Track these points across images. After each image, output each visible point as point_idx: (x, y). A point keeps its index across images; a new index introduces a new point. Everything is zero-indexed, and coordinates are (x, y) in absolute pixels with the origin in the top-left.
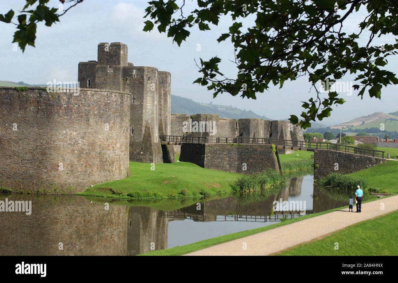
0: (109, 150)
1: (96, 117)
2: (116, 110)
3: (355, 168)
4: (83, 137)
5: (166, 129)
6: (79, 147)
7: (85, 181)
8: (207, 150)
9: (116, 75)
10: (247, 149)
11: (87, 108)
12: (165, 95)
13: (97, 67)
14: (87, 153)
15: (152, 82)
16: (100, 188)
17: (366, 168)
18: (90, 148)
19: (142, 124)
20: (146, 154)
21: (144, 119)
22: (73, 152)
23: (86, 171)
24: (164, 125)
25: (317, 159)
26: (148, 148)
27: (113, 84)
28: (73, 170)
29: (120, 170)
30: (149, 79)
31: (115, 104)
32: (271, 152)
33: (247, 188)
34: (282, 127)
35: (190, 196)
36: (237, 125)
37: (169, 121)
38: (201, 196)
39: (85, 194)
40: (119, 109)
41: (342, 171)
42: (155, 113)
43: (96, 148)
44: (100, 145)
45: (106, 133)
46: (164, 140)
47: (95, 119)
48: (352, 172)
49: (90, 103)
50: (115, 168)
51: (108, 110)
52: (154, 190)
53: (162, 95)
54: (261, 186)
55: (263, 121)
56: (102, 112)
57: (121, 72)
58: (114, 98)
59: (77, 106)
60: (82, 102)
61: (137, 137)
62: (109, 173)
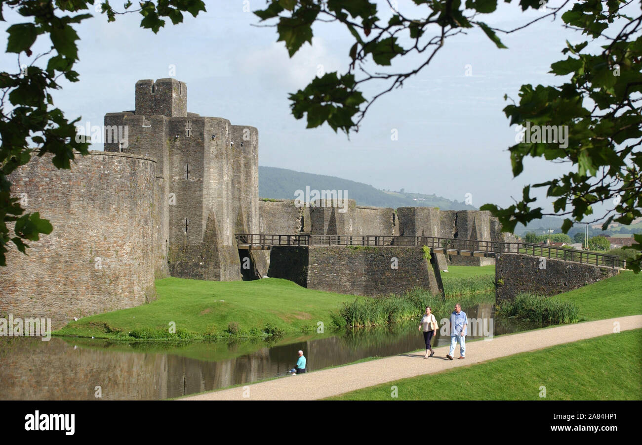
0: (108, 256)
1: (83, 200)
2: (123, 187)
3: (565, 284)
4: (60, 233)
5: (250, 223)
6: (53, 251)
7: (64, 310)
8: (311, 258)
9: (156, 131)
10: (381, 255)
11: (67, 183)
12: (247, 165)
13: (124, 118)
14: (66, 262)
15: (218, 143)
16: (89, 323)
17: (584, 285)
18: (73, 253)
19: (201, 215)
20: (208, 265)
21: (204, 206)
22: (41, 260)
23: (65, 294)
24: (245, 216)
25: (501, 270)
26: (212, 256)
27: (151, 148)
28: (41, 292)
29: (131, 291)
30: (213, 138)
31: (119, 176)
32: (423, 259)
33: (359, 320)
34: (474, 222)
35: (245, 336)
36: (394, 217)
37: (255, 209)
38: (266, 335)
39: (62, 333)
40: (128, 184)
41: (544, 291)
42: (224, 195)
43: (83, 253)
44: (91, 248)
45: (103, 227)
46: (245, 242)
47: (81, 202)
48: (560, 292)
49: (71, 174)
50: (121, 286)
51: (105, 186)
52: (180, 325)
53: (242, 165)
54: (389, 318)
55: (439, 210)
56: (95, 189)
57: (164, 127)
58: (117, 166)
59: (48, 179)
60: (57, 173)
61: (193, 236)
62: (110, 297)
